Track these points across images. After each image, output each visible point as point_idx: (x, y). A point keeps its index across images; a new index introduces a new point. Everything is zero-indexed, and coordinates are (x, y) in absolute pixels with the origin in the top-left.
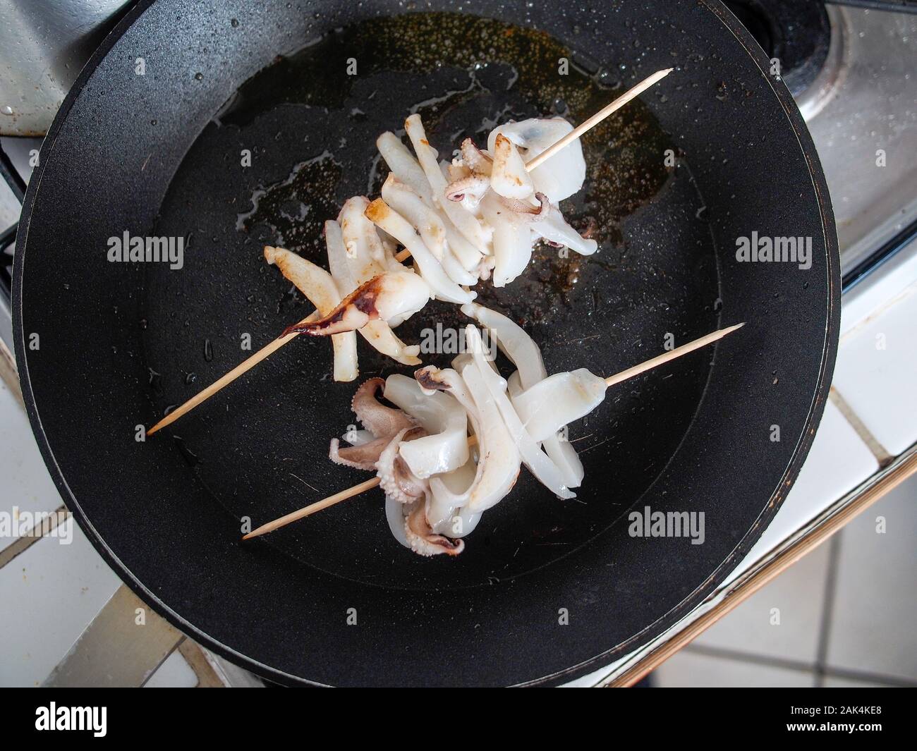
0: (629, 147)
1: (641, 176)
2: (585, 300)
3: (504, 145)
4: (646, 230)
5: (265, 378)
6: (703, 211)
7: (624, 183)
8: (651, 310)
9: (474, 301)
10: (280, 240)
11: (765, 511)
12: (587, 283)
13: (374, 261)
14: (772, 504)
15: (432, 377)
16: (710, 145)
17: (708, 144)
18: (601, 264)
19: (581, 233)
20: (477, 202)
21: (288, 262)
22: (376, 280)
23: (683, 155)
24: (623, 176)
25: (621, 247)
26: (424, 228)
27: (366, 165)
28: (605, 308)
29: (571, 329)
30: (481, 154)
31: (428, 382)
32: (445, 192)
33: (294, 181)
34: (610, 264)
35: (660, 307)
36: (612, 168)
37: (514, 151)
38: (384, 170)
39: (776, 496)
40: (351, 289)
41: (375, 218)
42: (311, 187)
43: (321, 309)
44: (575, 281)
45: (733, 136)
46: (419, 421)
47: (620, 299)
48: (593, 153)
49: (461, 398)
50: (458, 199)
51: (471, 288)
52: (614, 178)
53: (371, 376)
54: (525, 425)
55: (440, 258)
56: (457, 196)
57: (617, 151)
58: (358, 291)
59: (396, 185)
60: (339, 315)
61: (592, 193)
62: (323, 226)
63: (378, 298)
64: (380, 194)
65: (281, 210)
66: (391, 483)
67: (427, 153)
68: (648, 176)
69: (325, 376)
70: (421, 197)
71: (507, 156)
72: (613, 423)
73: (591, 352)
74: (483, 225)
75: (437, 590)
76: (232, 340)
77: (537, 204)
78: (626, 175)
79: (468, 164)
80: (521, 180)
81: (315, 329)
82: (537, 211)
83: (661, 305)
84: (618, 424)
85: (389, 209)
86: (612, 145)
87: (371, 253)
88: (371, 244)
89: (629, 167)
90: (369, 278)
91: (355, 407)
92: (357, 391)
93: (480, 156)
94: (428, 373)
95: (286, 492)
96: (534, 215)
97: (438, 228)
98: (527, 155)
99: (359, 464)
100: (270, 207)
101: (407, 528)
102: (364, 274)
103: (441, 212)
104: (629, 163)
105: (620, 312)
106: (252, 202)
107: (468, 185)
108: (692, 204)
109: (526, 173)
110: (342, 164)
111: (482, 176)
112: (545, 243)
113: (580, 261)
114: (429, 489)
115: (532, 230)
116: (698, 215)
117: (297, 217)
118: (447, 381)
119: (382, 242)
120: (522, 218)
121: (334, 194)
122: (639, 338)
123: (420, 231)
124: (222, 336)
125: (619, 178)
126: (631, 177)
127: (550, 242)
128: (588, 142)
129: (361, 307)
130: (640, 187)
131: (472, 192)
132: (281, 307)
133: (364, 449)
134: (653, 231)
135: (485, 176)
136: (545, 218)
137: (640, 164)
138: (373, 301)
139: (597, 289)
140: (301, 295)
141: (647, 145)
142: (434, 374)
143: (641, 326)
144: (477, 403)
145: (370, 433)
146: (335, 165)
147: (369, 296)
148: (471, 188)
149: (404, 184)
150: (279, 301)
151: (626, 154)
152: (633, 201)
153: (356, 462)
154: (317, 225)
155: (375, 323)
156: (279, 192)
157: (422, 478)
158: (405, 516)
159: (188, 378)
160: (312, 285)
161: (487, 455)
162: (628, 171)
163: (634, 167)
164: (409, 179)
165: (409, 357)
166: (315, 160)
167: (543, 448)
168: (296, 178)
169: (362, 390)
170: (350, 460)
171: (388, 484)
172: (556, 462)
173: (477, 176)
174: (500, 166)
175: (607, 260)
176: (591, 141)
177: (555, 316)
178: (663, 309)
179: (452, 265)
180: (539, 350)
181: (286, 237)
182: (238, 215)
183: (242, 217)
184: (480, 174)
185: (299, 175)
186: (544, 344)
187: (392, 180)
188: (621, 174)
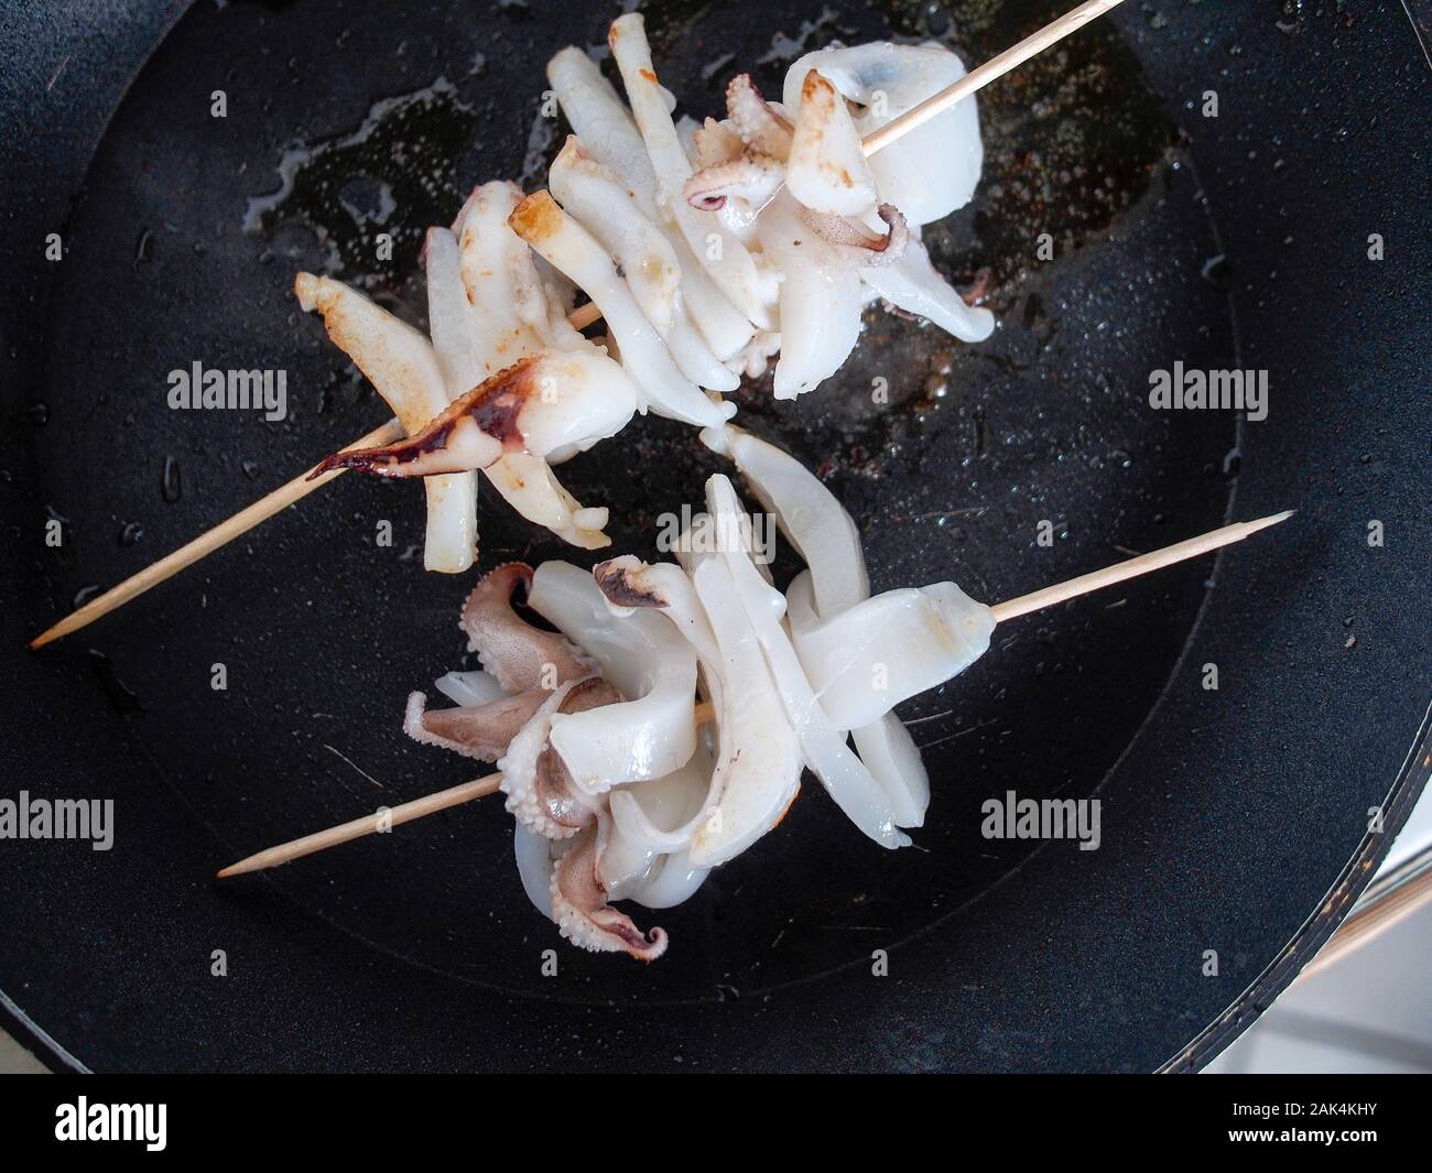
0: (1075, 118)
1: (1094, 181)
2: (960, 433)
3: (821, 95)
4: (1095, 295)
5: (285, 544)
6: (1218, 265)
7: (1059, 194)
8: (1092, 463)
9: (730, 421)
10: (335, 261)
11: (1313, 920)
12: (966, 398)
13: (523, 324)
14: (1328, 907)
15: (630, 580)
16: (1250, 126)
17: (1245, 124)
18: (998, 361)
19: (959, 293)
20: (751, 215)
21: (342, 311)
22: (523, 368)
23: (1186, 142)
24: (1058, 179)
25: (1040, 327)
26: (634, 262)
27: (522, 114)
28: (999, 454)
29: (926, 491)
30: (769, 110)
31: (619, 590)
32: (686, 187)
33: (371, 138)
34: (1018, 363)
35: (1112, 459)
36: (1036, 161)
37: (841, 110)
38: (561, 128)
39: (1339, 892)
40: (471, 380)
41: (530, 233)
42: (405, 151)
43: (404, 419)
44: (941, 393)
45: (1305, 111)
46: (599, 663)
47: (1030, 436)
48: (997, 125)
49: (689, 631)
50: (711, 207)
51: (726, 396)
52: (1039, 183)
53: (507, 558)
54: (817, 696)
55: (665, 333)
56: (710, 200)
57: (1051, 124)
58: (482, 389)
59: (582, 164)
60: (440, 436)
61: (991, 208)
62: (423, 239)
63: (525, 408)
64: (547, 182)
65: (340, 198)
66: (530, 805)
67: (652, 100)
68: (1109, 182)
69: (410, 550)
70: (632, 195)
71: (825, 120)
72: (997, 690)
73: (962, 540)
74: (761, 266)
75: (611, 1003)
76: (222, 461)
77: (881, 228)
78: (1066, 177)
79: (739, 131)
80: (853, 175)
81: (387, 463)
82: (880, 244)
83: (1115, 454)
84: (1006, 694)
85: (560, 214)
86: (1040, 110)
87: (517, 306)
88: (517, 288)
89: (1070, 160)
90: (508, 362)
91: (467, 623)
92: (475, 586)
93: (765, 117)
94: (621, 573)
95: (314, 782)
96: (872, 252)
97: (665, 267)
98: (866, 119)
99: (465, 748)
100: (317, 188)
101: (554, 888)
102: (501, 350)
103: (672, 229)
104: (1072, 152)
105: (1030, 463)
106: (279, 175)
107: (735, 178)
108: (1195, 249)
109: (861, 160)
110: (474, 108)
111: (767, 162)
112: (887, 310)
113: (953, 350)
114: (607, 808)
115: (863, 282)
116: (1205, 272)
117: (371, 214)
118: (662, 593)
119: (543, 285)
120: (846, 256)
121: (453, 172)
122: (1062, 521)
123: (625, 268)
124: (202, 452)
125: (1050, 181)
126: (1075, 183)
127: (897, 308)
128: (992, 102)
129: (486, 424)
130: (1091, 204)
131: (742, 192)
132: (328, 400)
133: (478, 716)
134: (1110, 298)
135: (774, 160)
136: (893, 261)
137: (1095, 156)
138: (514, 413)
139: (984, 412)
140: (366, 385)
141: (1114, 118)
142: (636, 574)
143: (1069, 495)
144: (719, 640)
145: (494, 680)
146: (458, 111)
147: (506, 401)
148: (743, 184)
149: (597, 162)
150: (323, 388)
151: (1068, 132)
152: (1075, 234)
153: (457, 740)
154: (412, 234)
155: (515, 458)
156: (338, 159)
157: (594, 793)
158: (554, 860)
159: (127, 533)
160: (390, 364)
161: (735, 756)
162: (1070, 168)
163: (1082, 161)
164: (610, 153)
165: (585, 533)
166: (418, 96)
167: (851, 743)
168: (375, 131)
169: (486, 586)
170: (446, 737)
171: (524, 807)
172: (875, 775)
173: (757, 159)
174: (808, 142)
175: (1009, 353)
176: (996, 99)
177: (894, 462)
178: (1117, 462)
179: (688, 346)
180: (857, 532)
181: (346, 255)
182: (250, 200)
183: (257, 206)
184: (764, 155)
185: (382, 127)
186: (868, 517)
187: (573, 153)
188: (1055, 174)
